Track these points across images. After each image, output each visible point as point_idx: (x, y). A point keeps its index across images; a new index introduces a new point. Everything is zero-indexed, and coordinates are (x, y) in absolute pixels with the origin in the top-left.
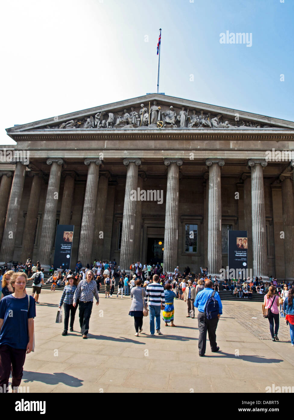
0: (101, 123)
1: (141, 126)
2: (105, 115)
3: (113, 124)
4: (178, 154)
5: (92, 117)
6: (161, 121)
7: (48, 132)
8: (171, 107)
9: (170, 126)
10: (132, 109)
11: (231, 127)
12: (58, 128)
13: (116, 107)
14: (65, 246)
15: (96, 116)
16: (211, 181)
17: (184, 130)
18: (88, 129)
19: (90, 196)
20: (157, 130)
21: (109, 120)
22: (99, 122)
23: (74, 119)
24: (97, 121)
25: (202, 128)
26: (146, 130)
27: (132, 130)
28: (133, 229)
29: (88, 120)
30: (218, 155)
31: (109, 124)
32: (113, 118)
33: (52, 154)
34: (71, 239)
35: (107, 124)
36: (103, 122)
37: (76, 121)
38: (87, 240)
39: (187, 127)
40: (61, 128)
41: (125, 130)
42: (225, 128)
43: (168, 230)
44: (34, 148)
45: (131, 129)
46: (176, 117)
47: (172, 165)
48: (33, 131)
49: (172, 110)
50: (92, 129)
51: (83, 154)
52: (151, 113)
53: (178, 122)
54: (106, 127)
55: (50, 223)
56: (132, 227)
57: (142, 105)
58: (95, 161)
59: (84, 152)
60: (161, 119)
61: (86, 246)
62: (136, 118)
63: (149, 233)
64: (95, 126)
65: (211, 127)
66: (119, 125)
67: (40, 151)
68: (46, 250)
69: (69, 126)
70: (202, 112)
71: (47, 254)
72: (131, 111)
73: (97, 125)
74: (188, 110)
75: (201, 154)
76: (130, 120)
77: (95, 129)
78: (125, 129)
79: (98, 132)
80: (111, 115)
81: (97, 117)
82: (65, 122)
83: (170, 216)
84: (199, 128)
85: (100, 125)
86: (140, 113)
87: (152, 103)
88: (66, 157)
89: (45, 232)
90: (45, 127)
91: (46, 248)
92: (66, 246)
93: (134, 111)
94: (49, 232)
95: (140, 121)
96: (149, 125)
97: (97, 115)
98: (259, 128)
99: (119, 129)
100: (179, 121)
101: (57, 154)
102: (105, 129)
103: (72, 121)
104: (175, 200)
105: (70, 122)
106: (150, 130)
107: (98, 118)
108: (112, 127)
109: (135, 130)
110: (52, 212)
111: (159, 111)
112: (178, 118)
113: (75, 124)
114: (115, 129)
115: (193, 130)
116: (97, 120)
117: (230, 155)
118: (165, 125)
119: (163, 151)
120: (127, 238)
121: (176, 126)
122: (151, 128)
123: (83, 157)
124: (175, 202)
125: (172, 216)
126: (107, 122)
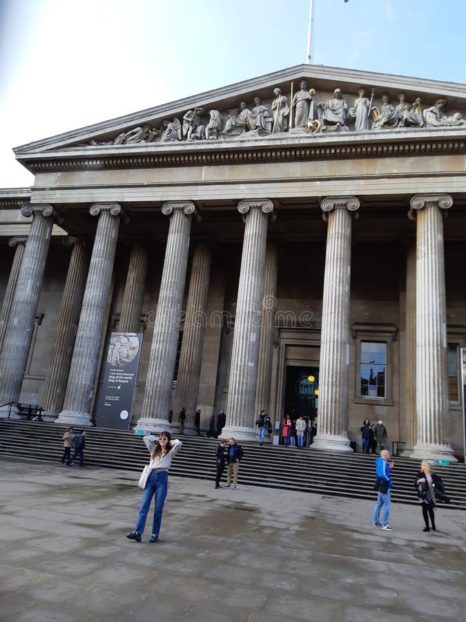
0: (193, 132)
1: (275, 132)
2: (203, 115)
3: (218, 131)
4: (350, 188)
5: (178, 120)
6: (316, 121)
7: (92, 150)
8: (337, 90)
9: (334, 129)
10: (256, 100)
13: (224, 97)
15: (185, 117)
16: (423, 241)
17: (364, 134)
18: (169, 143)
19: (172, 276)
20: (306, 137)
21: (211, 125)
22: (191, 129)
23: (142, 125)
24: (187, 128)
26: (283, 139)
27: (256, 140)
28: (254, 340)
29: (170, 125)
30: (438, 185)
32: (219, 120)
33: (99, 195)
35: (207, 133)
36: (200, 128)
37: (146, 129)
38: (162, 362)
39: (370, 128)
40: (118, 144)
41: (241, 141)
42: (454, 127)
43: (328, 344)
44: (67, 185)
45: (254, 138)
46: (346, 111)
47: (338, 210)
49: (340, 98)
50: (177, 142)
51: (160, 194)
52: (295, 106)
53: (350, 122)
54: (205, 139)
55: (91, 327)
56: (253, 337)
57: (276, 90)
58: (181, 206)
59: (162, 189)
60: (316, 117)
61: (159, 374)
62: (265, 117)
63: (290, 358)
64: (184, 137)
65: (422, 127)
66: (229, 131)
67: (78, 191)
68: (80, 382)
69: (132, 140)
70: (402, 97)
71: (82, 390)
72: (255, 106)
73: (187, 134)
75: (399, 186)
76: (251, 122)
78: (241, 139)
79: (188, 148)
80: (214, 114)
81: (188, 119)
82: (125, 130)
83: (333, 315)
84: (397, 129)
85: (193, 135)
86: (273, 107)
87: (297, 85)
88: (127, 200)
89: (81, 346)
90: (87, 142)
91: (81, 376)
93: (260, 105)
94: (88, 346)
95: (273, 123)
96: (291, 130)
97: (186, 115)
99: (231, 140)
100: (354, 119)
102: (201, 141)
103: (138, 129)
104: (343, 282)
105: (135, 130)
106: (293, 138)
107: (189, 122)
108: (215, 137)
109: (261, 140)
110: (97, 306)
111: (311, 100)
112: (351, 112)
113: (145, 136)
114: (222, 139)
115: (384, 133)
116: (187, 125)
118: (324, 127)
119: (318, 183)
120: (241, 358)
121: (347, 128)
122: (295, 136)
123: (159, 200)
124: (343, 286)
125: (336, 315)
126: (206, 129)
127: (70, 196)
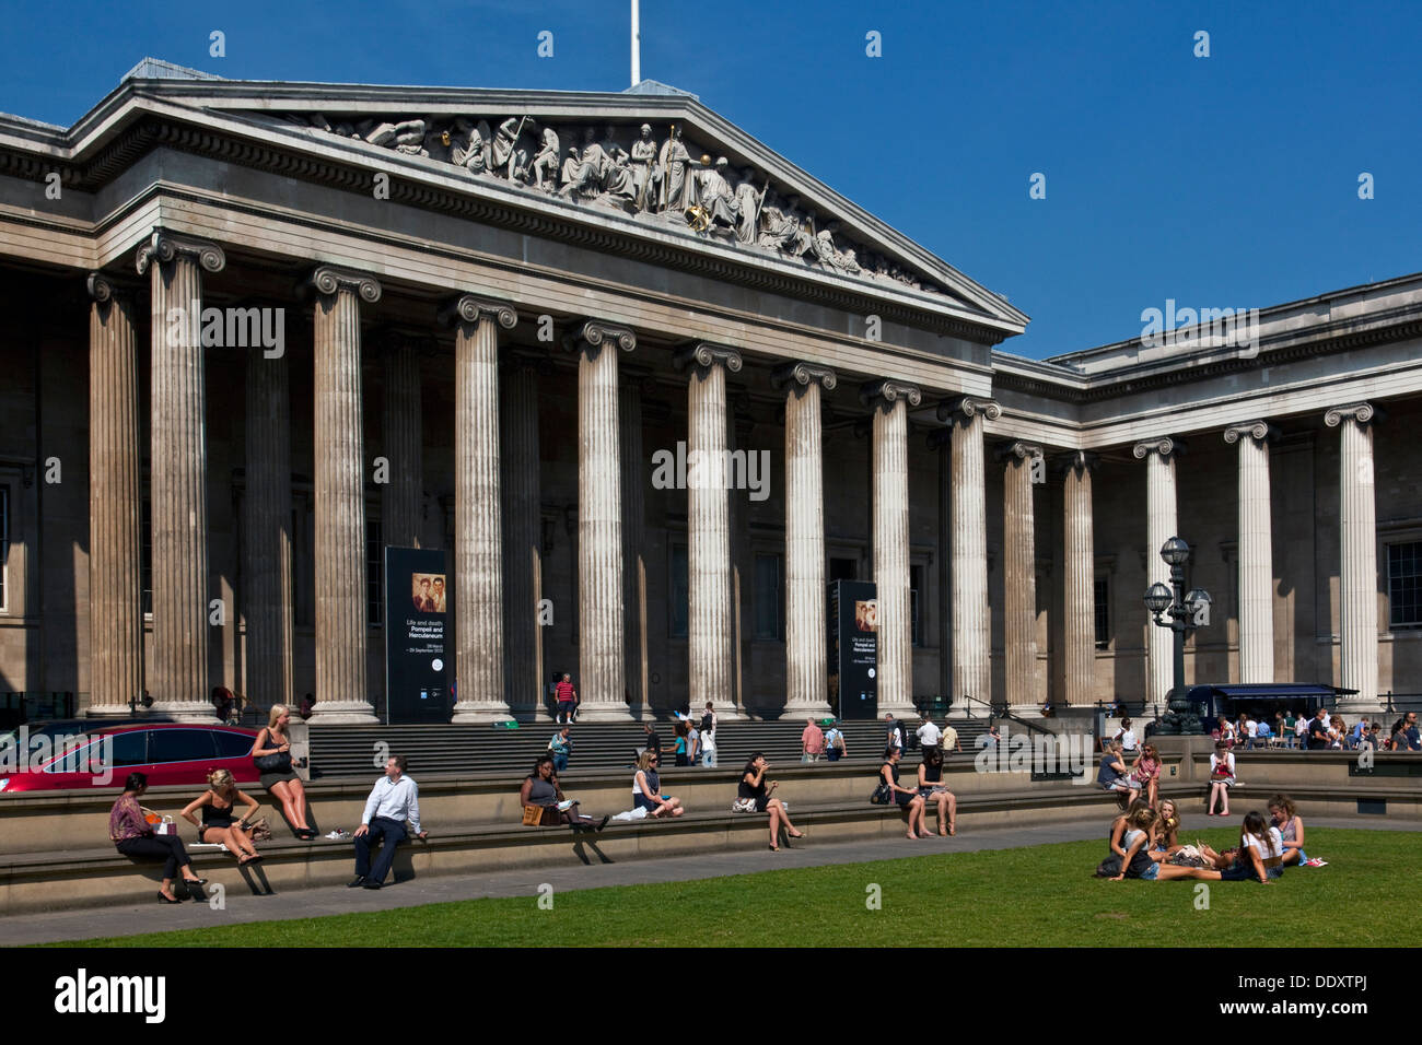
0: (517, 164)
1: (642, 208)
3: (556, 176)
4: (730, 333)
5: (487, 126)
8: (724, 161)
11: (866, 275)
12: (363, 138)
14: (423, 626)
15: (504, 126)
16: (804, 433)
18: (480, 177)
20: (696, 239)
21: (547, 156)
22: (514, 156)
23: (427, 118)
24: (503, 152)
25: (801, 261)
26: (658, 230)
27: (628, 222)
29: (477, 135)
30: (822, 352)
31: (545, 178)
33: (332, 248)
34: (440, 602)
35: (539, 173)
36: (523, 157)
41: (607, 218)
42: (850, 276)
45: (616, 213)
47: (716, 367)
48: (248, 123)
49: (723, 171)
51: (453, 274)
52: (671, 168)
54: (536, 183)
57: (646, 128)
59: (455, 263)
64: (502, 171)
65: (821, 263)
66: (582, 187)
67: (280, 225)
69: (406, 142)
70: (795, 203)
73: (506, 165)
74: (766, 187)
75: (783, 344)
76: (614, 178)
77: (500, 182)
78: (602, 210)
80: (551, 138)
81: (509, 134)
82: (394, 118)
84: (794, 260)
85: (519, 170)
86: (635, 155)
88: (389, 271)
90: (307, 118)
92: (427, 626)
95: (637, 188)
97: (507, 124)
98: (915, 289)
100: (740, 220)
101: (350, 252)
103: (419, 123)
105: (412, 124)
107: (511, 140)
108: (554, 189)
109: (635, 224)
111: (690, 165)
116: (506, 143)
117: (848, 357)
118: (713, 227)
119: (692, 314)
122: (677, 229)
123: (451, 285)
126: (538, 164)
127: (262, 233)
